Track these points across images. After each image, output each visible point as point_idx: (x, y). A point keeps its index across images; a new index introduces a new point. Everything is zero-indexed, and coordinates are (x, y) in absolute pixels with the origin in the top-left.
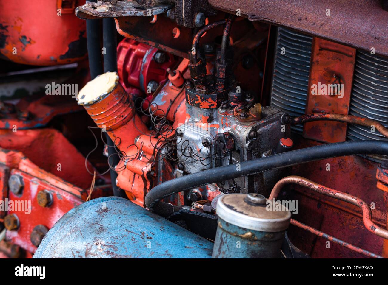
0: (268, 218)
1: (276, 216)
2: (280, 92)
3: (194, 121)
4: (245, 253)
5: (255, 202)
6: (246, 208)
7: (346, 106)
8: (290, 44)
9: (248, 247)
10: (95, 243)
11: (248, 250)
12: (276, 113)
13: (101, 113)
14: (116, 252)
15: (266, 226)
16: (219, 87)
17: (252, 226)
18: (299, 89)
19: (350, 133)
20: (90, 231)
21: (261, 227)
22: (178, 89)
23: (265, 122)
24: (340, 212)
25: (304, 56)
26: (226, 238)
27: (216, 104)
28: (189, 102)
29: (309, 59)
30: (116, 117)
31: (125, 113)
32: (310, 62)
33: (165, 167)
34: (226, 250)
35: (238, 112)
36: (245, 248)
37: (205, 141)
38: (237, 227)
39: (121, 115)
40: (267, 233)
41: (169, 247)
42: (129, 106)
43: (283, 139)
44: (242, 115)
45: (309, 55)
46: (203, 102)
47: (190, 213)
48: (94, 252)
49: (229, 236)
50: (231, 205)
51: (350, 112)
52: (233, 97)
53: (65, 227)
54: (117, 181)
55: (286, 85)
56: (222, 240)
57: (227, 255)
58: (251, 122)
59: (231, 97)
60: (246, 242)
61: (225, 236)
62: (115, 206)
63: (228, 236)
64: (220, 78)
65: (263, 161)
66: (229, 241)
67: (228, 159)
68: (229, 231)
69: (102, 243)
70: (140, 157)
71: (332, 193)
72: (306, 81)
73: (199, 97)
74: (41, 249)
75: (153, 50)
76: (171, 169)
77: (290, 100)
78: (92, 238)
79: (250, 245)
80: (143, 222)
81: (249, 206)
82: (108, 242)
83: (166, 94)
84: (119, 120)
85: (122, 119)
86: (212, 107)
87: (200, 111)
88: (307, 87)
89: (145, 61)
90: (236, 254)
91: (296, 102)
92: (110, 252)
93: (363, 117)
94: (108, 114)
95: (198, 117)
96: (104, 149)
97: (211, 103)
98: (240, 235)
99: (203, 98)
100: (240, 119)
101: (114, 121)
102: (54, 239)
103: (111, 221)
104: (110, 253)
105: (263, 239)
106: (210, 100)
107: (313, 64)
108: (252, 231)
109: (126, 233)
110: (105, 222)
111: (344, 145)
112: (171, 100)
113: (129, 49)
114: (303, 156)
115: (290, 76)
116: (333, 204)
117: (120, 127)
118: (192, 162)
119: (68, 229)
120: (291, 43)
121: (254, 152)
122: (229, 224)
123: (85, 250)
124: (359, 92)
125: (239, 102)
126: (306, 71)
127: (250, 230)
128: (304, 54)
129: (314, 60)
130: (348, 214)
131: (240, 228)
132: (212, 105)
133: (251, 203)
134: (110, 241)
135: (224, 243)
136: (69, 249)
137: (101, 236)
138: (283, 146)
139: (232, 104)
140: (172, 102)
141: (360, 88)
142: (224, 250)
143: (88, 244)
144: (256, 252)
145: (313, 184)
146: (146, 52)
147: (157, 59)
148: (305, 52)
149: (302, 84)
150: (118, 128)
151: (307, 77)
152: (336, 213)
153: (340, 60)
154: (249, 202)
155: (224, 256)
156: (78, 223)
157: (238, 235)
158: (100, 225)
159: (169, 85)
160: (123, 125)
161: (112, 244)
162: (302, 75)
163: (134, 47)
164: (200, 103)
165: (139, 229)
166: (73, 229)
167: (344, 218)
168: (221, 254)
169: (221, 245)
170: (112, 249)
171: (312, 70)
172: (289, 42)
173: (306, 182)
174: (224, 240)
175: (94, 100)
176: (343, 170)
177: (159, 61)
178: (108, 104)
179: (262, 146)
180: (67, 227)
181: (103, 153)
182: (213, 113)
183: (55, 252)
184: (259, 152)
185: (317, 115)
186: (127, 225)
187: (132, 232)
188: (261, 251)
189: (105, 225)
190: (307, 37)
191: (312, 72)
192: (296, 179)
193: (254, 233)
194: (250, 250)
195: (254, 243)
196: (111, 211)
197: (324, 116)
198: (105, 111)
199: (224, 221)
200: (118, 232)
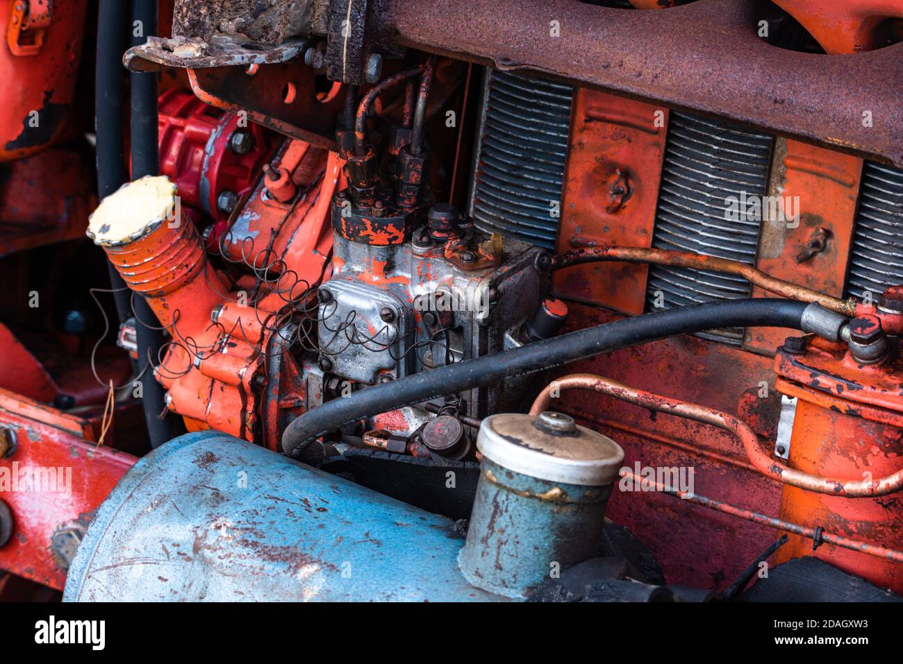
0: (591, 459)
1: (603, 455)
2: (498, 206)
3: (353, 272)
4: (546, 529)
5: (558, 429)
6: (546, 441)
7: (645, 231)
8: (520, 109)
9: (553, 517)
10: (213, 526)
11: (553, 523)
12: (525, 251)
13: (146, 260)
14: (261, 541)
15: (588, 475)
16: (406, 202)
17: (563, 477)
18: (542, 199)
19: (654, 285)
20: (195, 502)
21: (579, 477)
22: (282, 207)
23: (510, 270)
24: (640, 441)
25: (554, 134)
26: (506, 502)
27: (401, 236)
28: (345, 234)
29: (564, 141)
30: (174, 268)
31: (191, 258)
32: (565, 146)
33: (284, 366)
34: (507, 526)
35: (455, 251)
36: (547, 520)
37: (388, 312)
38: (532, 479)
39: (185, 264)
40: (588, 487)
41: (369, 526)
42: (198, 245)
43: (548, 302)
44: (466, 257)
45: (563, 131)
46: (375, 232)
47: (372, 457)
48: (214, 544)
49: (512, 497)
50: (514, 436)
51: (656, 243)
52: (440, 221)
53: (135, 495)
54: (169, 399)
55: (513, 192)
56: (497, 507)
57: (509, 535)
58: (485, 271)
59: (435, 221)
60: (549, 508)
61: (504, 498)
62: (225, 449)
63: (510, 497)
64: (408, 184)
65: (546, 347)
66: (515, 508)
67: (444, 346)
68: (514, 487)
69: (229, 525)
70: (223, 348)
71: (668, 404)
72: (557, 183)
73: (368, 223)
74: (89, 543)
75: (226, 127)
76: (297, 370)
77: (520, 223)
78: (204, 516)
79: (558, 513)
80: (293, 478)
81: (549, 437)
82: (239, 522)
83: (256, 217)
84: (181, 274)
85: (185, 271)
86: (393, 242)
87: (366, 250)
88: (560, 195)
89: (210, 151)
90: (527, 532)
91: (535, 226)
92: (250, 542)
93: (685, 252)
94: (158, 262)
95: (360, 262)
96: (120, 333)
97: (392, 235)
98: (537, 495)
99: (376, 225)
100: (463, 265)
101: (171, 276)
102: (116, 521)
103: (231, 479)
104: (251, 544)
105: (582, 501)
106: (391, 228)
107: (572, 150)
108: (561, 486)
109: (271, 502)
110: (220, 481)
111: (702, 310)
112: (272, 229)
113: (167, 126)
114: (623, 335)
115: (520, 173)
116: (626, 428)
117: (179, 288)
118: (354, 355)
119: (145, 500)
120: (523, 108)
121: (492, 330)
122: (515, 475)
123: (192, 541)
124: (676, 204)
125: (451, 230)
126: (556, 163)
127: (557, 484)
128: (551, 129)
129: (575, 141)
130: (658, 445)
131: (537, 480)
132: (395, 238)
133: (551, 430)
134: (243, 519)
135: (501, 512)
136: (155, 540)
137: (220, 510)
138: (552, 315)
139: (436, 234)
140: (276, 233)
141: (678, 195)
142: (503, 525)
143: (198, 527)
144: (568, 526)
145: (625, 389)
146: (211, 133)
147: (235, 145)
148: (555, 125)
149: (548, 190)
150: (174, 291)
151: (560, 176)
152: (633, 445)
153: (629, 141)
154: (547, 430)
155: (502, 537)
156: (163, 486)
157: (532, 494)
158: (213, 489)
159: (260, 199)
160: (186, 283)
161: (249, 526)
162: (548, 171)
163: (180, 122)
164: (369, 235)
165: (294, 493)
166: (156, 499)
167: (651, 453)
168: (494, 534)
169: (494, 516)
170: (252, 534)
171: (571, 161)
172: (518, 107)
173: (609, 386)
174: (503, 507)
175: (134, 235)
176: (641, 358)
177: (239, 151)
178: (161, 242)
179: (504, 318)
180: (140, 495)
181: (118, 342)
182: (394, 254)
183: (124, 548)
184: (499, 329)
185: (591, 252)
186: (267, 487)
187: (283, 500)
188: (576, 524)
189: (223, 488)
190: (559, 96)
191: (571, 165)
192: (588, 381)
193: (565, 488)
194: (557, 522)
195: (564, 510)
196: (224, 460)
197: (605, 253)
198: (155, 256)
199: (502, 468)
200: (255, 502)
